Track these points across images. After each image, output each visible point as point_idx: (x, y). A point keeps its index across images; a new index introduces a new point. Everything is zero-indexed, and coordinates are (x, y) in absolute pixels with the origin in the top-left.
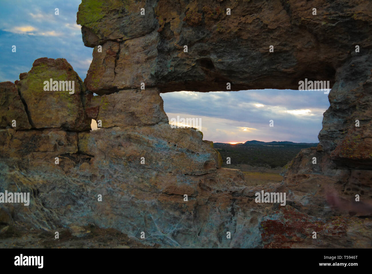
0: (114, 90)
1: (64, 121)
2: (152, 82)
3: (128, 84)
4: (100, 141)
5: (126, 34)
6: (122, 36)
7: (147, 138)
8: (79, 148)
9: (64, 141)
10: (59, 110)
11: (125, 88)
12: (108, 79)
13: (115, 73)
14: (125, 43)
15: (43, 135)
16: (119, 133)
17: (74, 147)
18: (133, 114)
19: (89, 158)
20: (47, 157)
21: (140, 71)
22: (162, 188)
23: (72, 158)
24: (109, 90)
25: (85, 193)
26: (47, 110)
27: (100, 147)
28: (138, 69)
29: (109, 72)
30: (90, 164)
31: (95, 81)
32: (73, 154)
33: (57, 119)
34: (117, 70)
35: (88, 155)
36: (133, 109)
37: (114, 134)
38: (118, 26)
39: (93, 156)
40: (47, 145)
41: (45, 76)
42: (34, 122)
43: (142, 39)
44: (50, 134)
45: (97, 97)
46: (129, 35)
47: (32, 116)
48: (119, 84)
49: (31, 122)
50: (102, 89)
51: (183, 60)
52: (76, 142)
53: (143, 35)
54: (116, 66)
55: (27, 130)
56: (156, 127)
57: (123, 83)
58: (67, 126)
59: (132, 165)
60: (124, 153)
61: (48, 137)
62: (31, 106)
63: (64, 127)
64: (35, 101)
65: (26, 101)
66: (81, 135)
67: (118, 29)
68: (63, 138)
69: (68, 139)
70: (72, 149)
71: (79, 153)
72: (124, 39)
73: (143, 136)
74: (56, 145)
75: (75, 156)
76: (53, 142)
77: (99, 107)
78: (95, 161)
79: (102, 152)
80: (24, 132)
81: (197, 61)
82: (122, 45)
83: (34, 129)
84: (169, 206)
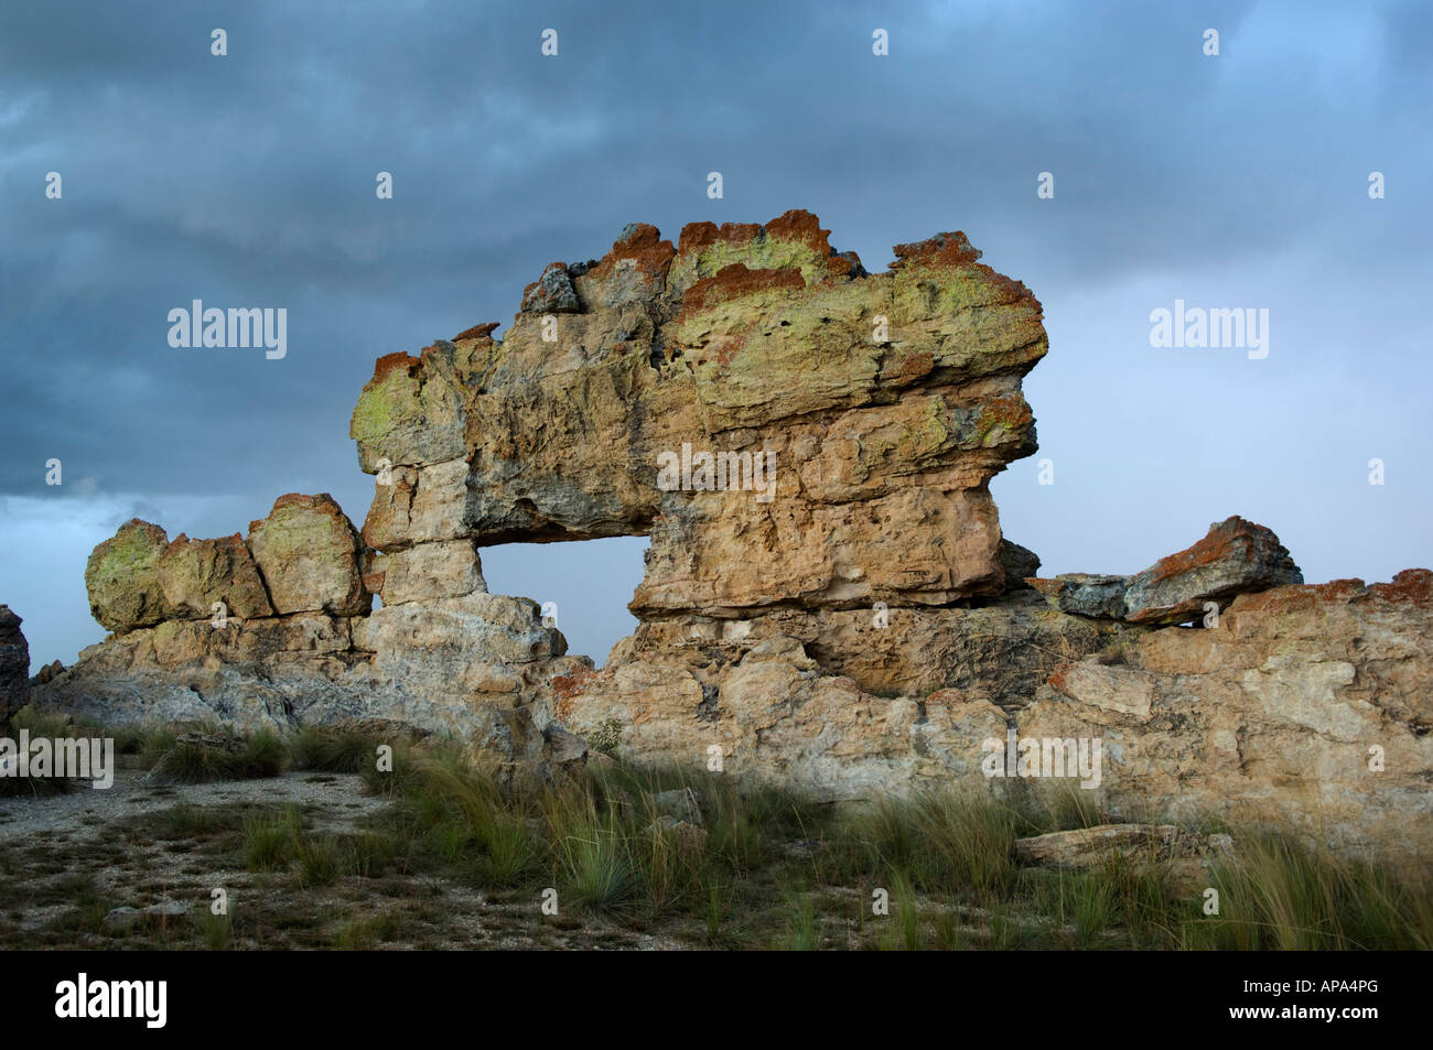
0: (407, 544)
1: (327, 600)
2: (463, 531)
3: (428, 536)
4: (387, 626)
5: (427, 457)
6: (420, 459)
7: (455, 616)
8: (352, 642)
9: (328, 632)
10: (319, 582)
11: (424, 542)
12: (399, 527)
13: (410, 519)
14: (426, 470)
15: (292, 624)
16: (416, 611)
17: (344, 640)
18: (435, 581)
19: (369, 656)
20: (302, 659)
21: (446, 515)
22: (472, 685)
23: (340, 658)
24: (401, 544)
25: (362, 706)
26: (300, 582)
27: (385, 636)
28: (444, 511)
29: (401, 516)
30: (370, 664)
31: (379, 531)
32: (344, 651)
33: (317, 596)
34: (413, 513)
35: (366, 652)
36: (435, 573)
37: (407, 613)
38: (416, 444)
39: (375, 652)
40: (301, 639)
41: (296, 526)
42: (277, 605)
43: (450, 464)
44: (303, 621)
45: (382, 557)
46: (431, 459)
47: (274, 594)
48: (417, 536)
49: (272, 604)
50: (390, 544)
51: (499, 501)
52: (347, 633)
53: (452, 459)
54: (411, 507)
55: (265, 618)
56: (469, 599)
57: (422, 533)
58: (332, 607)
59: (433, 658)
60: (422, 642)
61: (302, 626)
62: (271, 576)
63: (327, 609)
64: (280, 568)
65: (263, 567)
66: (354, 621)
67: (415, 448)
68: (326, 627)
69: (335, 629)
70: (341, 644)
71: (352, 650)
72: (424, 464)
73: (451, 613)
74: (313, 640)
75: (345, 654)
76: (310, 635)
77: (384, 572)
78: (377, 661)
79: (388, 643)
80: (259, 621)
81: (517, 501)
82: (421, 474)
83: (276, 615)
84: (481, 708)
